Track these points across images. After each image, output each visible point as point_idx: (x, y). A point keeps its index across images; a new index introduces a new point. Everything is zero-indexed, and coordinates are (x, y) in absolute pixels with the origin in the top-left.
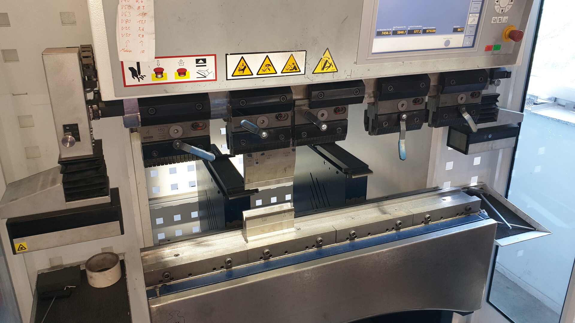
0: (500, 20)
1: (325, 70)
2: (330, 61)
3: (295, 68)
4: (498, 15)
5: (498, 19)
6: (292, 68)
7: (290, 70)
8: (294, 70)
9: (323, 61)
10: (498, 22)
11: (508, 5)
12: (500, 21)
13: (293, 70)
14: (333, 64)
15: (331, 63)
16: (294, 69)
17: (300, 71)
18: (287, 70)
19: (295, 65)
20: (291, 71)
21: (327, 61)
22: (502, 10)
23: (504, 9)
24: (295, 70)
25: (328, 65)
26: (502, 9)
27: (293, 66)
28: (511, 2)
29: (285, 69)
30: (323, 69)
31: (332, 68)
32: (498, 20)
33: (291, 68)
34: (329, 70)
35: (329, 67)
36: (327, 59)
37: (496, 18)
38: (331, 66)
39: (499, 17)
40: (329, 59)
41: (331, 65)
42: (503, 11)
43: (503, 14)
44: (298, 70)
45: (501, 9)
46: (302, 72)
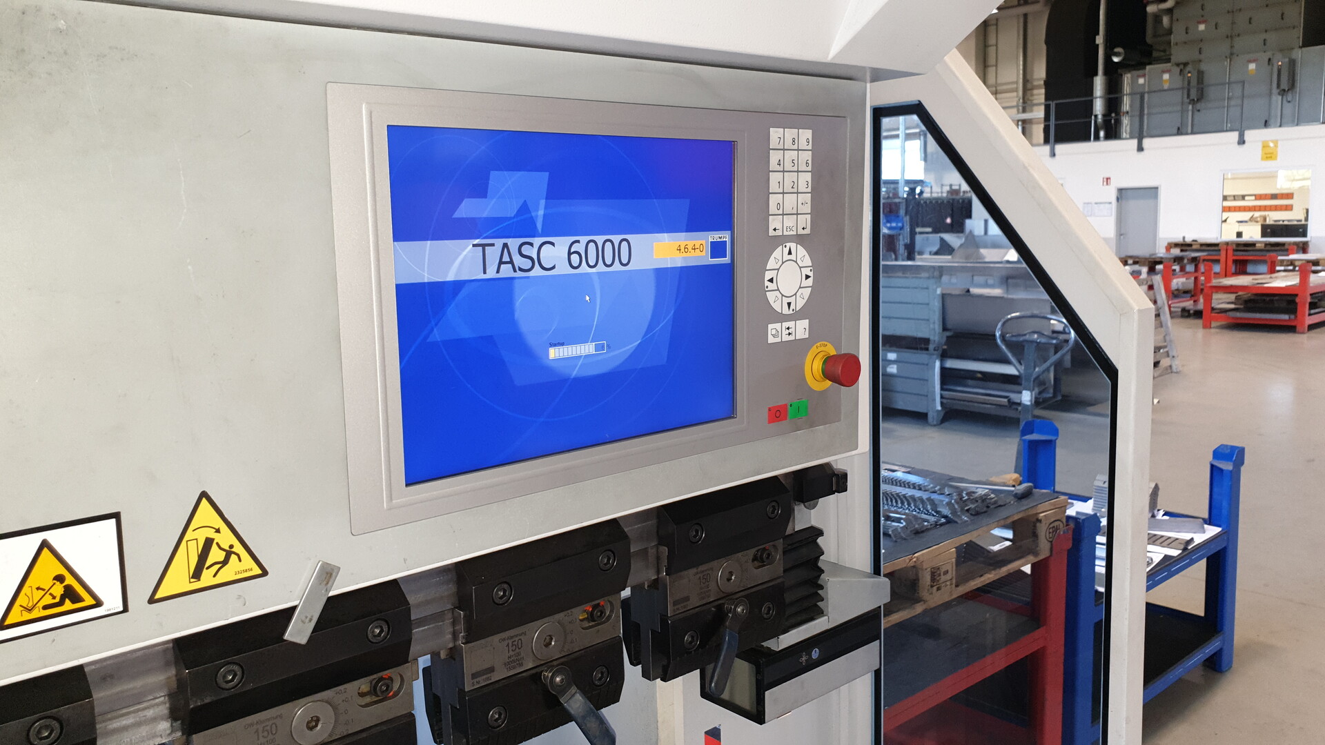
0: (790, 331)
1: (207, 578)
2: (226, 538)
3: (70, 594)
4: (781, 318)
5: (784, 329)
6: (54, 598)
7: (45, 607)
8: (68, 605)
9: (192, 545)
10: (786, 338)
11: (800, 287)
12: (789, 334)
13: (61, 603)
14: (238, 548)
15: (231, 546)
16: (67, 601)
17: (98, 604)
18: (30, 610)
19: (70, 580)
20: (53, 609)
21: (209, 543)
22: (789, 304)
23: (792, 300)
24: (73, 602)
25: (216, 555)
26: (789, 300)
27: (58, 590)
28: (806, 279)
29: (16, 608)
30: (197, 575)
31: (241, 565)
32: (785, 332)
33: (48, 600)
34: (227, 574)
35: (225, 562)
36: (211, 534)
37: (778, 326)
38: (233, 557)
39: (786, 324)
40: (218, 531)
41: (229, 554)
42: (792, 306)
43: (796, 316)
44: (89, 601)
45: (786, 301)
46: (112, 601)
